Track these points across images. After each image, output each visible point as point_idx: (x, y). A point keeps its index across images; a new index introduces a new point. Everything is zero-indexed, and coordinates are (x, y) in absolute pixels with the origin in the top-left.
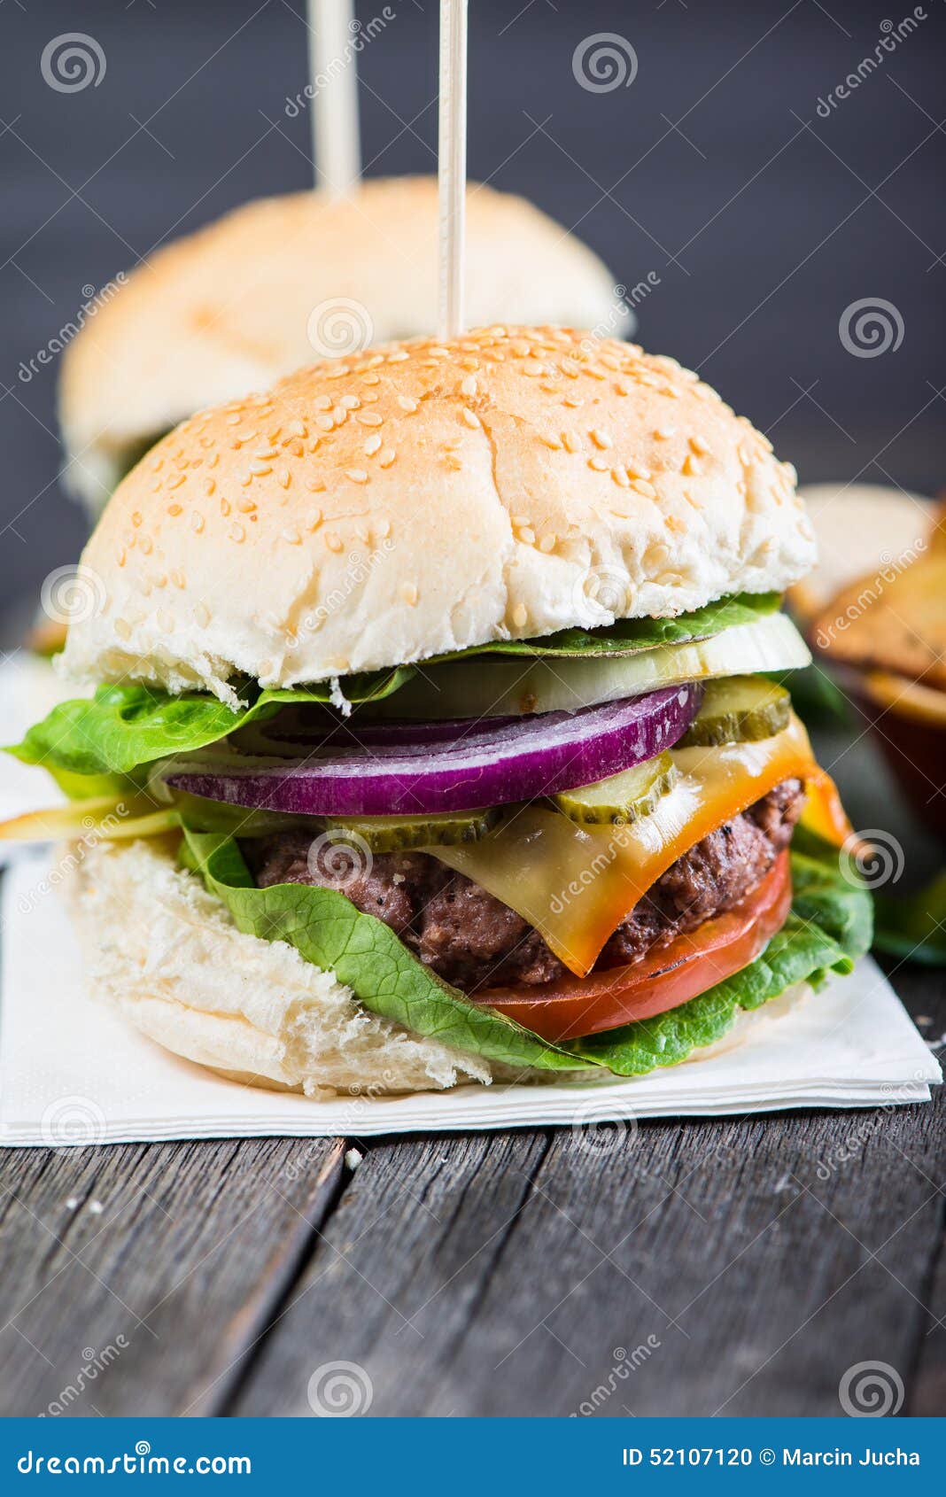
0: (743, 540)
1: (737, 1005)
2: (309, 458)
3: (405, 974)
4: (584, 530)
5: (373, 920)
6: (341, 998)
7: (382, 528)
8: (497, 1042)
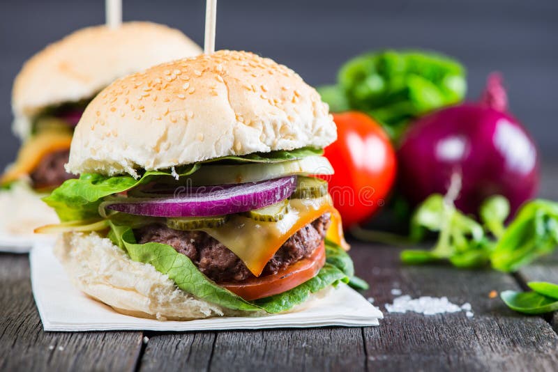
0: (313, 126)
1: (309, 291)
2: (163, 91)
3: (194, 275)
4: (260, 117)
5: (183, 256)
6: (170, 284)
7: (190, 114)
8: (226, 300)
